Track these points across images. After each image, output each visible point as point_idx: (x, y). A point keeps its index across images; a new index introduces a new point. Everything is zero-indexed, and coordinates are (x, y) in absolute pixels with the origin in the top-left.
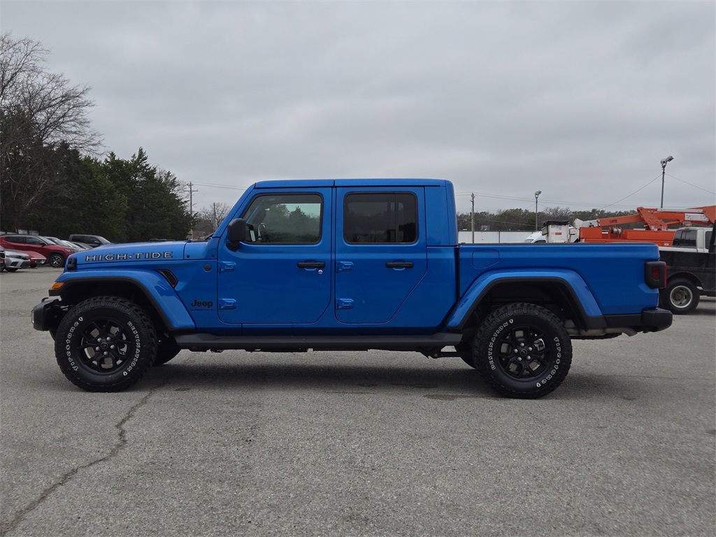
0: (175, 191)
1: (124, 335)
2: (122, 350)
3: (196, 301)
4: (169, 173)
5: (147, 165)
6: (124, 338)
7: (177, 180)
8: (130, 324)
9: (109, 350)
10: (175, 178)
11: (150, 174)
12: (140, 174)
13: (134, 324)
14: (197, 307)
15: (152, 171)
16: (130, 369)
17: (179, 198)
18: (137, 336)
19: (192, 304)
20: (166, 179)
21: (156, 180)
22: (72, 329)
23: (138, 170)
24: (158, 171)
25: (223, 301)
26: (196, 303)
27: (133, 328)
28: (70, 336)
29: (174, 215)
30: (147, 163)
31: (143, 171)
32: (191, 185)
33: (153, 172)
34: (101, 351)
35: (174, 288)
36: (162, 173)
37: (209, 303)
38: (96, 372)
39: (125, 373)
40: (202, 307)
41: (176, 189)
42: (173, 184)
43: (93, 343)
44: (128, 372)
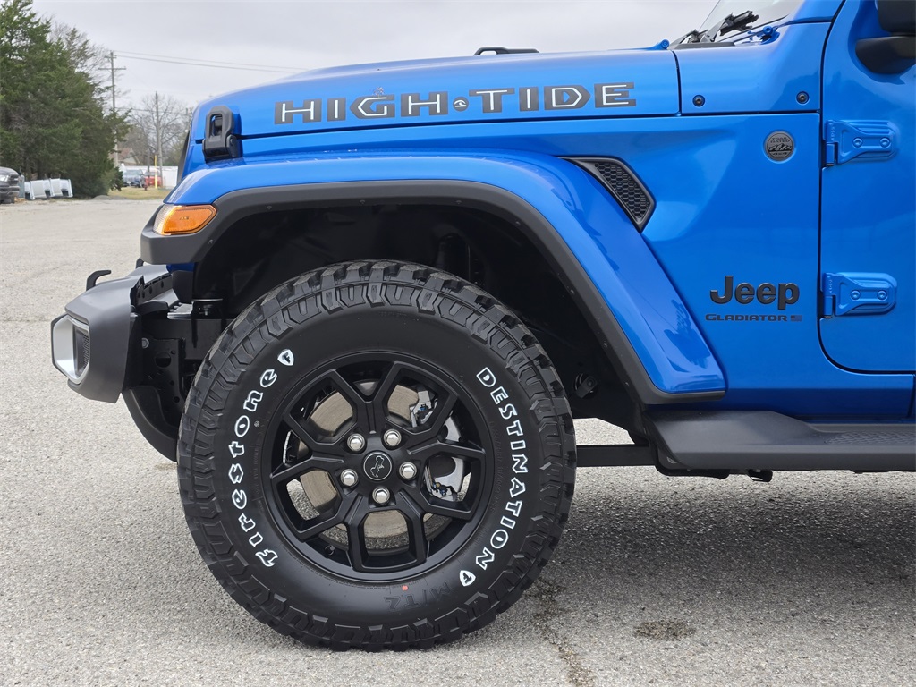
0: (84, 67)
1: (450, 424)
2: (443, 480)
3: (728, 282)
4: (74, 32)
5: (33, 15)
6: (453, 434)
7: (90, 45)
8: (486, 377)
9: (394, 482)
10: (85, 43)
11: (37, 34)
12: (19, 33)
13: (504, 378)
14: (733, 307)
15: (43, 26)
16: (485, 559)
17: (96, 81)
18: (517, 429)
19: (714, 297)
20: (69, 43)
21: (50, 44)
22: (252, 401)
23: (15, 26)
24: (53, 27)
25: (842, 281)
26: (732, 293)
27: (500, 396)
28: (241, 426)
29: (88, 112)
30: (33, 11)
31: (25, 27)
32: (111, 57)
33: (44, 29)
34: (365, 487)
35: (640, 230)
36: (61, 31)
37: (782, 289)
38: (348, 571)
39: (466, 578)
40: (755, 307)
41: (89, 62)
42: (82, 54)
43: (332, 454)
44: (476, 570)
